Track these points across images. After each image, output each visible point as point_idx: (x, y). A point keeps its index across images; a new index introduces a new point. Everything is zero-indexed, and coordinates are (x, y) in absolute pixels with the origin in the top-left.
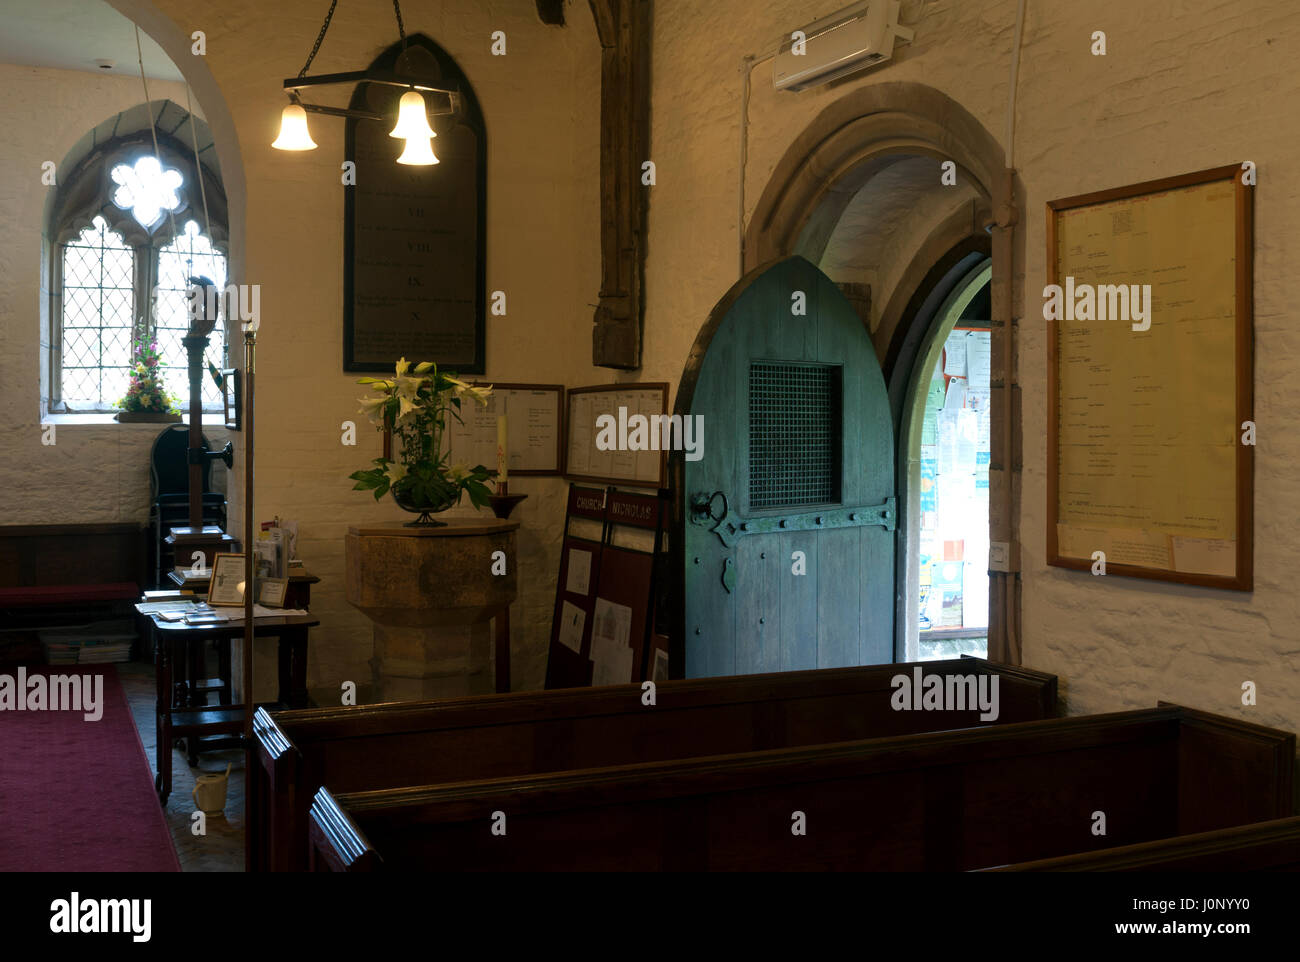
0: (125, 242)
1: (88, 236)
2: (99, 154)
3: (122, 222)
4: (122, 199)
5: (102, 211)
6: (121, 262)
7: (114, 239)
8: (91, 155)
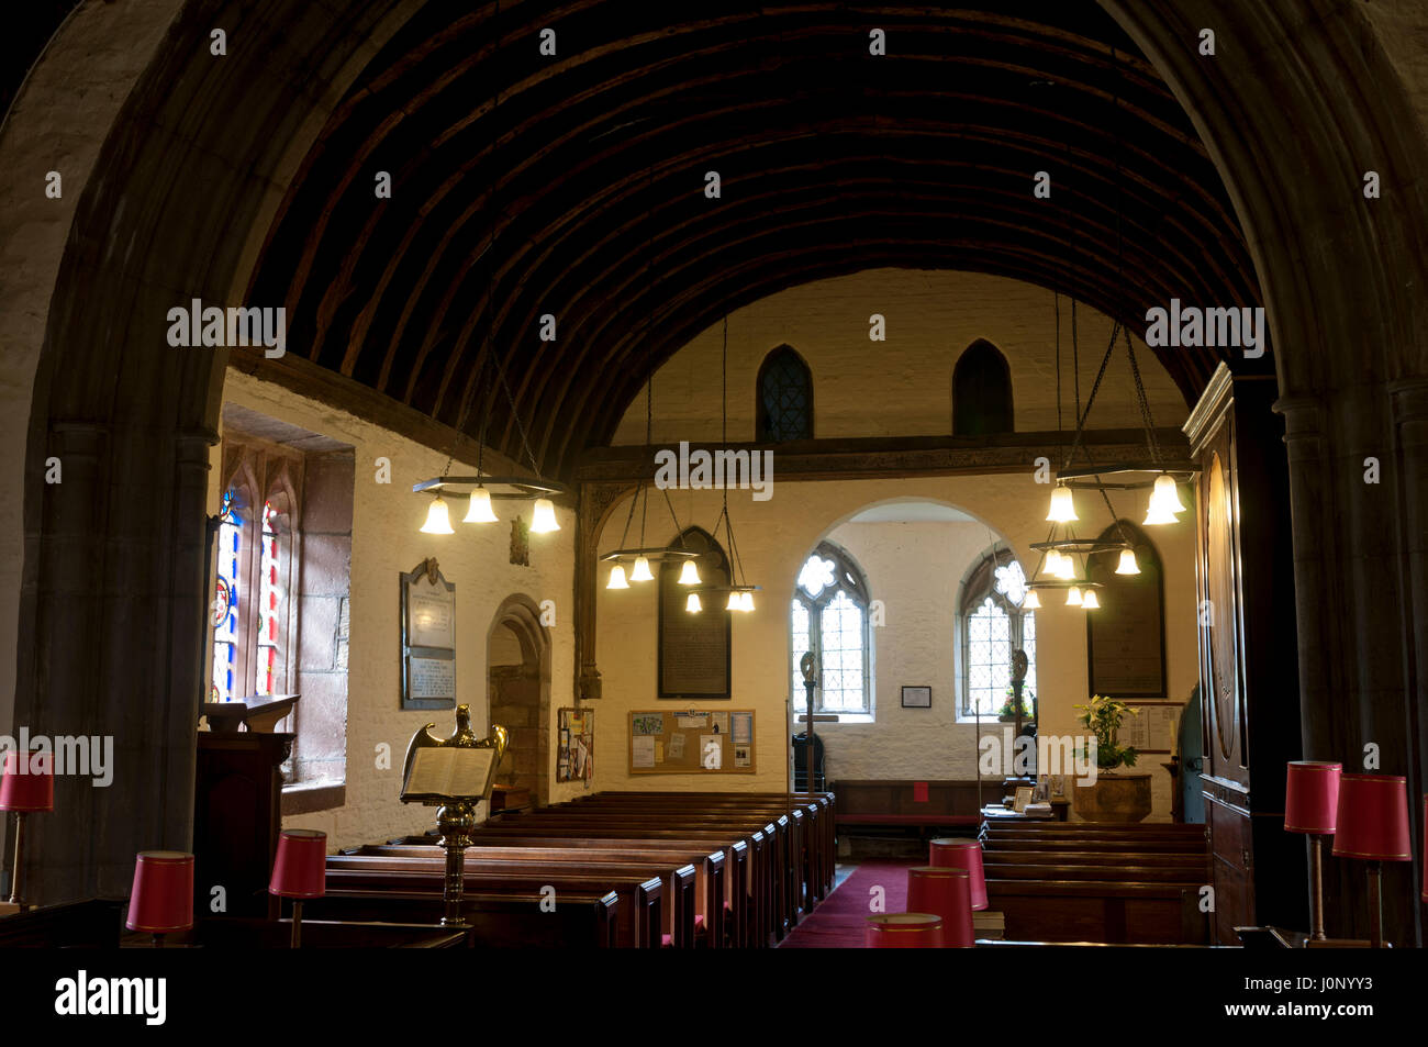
0: (1004, 612)
1: (982, 611)
2: (987, 562)
3: (1001, 600)
4: (1001, 588)
5: (990, 595)
6: (1002, 623)
7: (998, 611)
8: (983, 563)
